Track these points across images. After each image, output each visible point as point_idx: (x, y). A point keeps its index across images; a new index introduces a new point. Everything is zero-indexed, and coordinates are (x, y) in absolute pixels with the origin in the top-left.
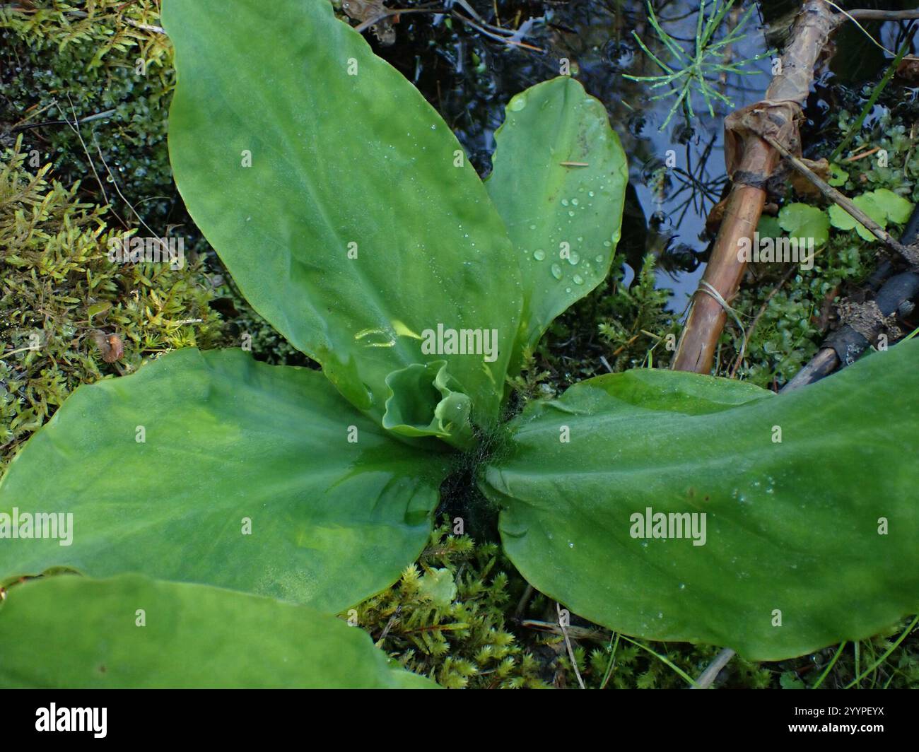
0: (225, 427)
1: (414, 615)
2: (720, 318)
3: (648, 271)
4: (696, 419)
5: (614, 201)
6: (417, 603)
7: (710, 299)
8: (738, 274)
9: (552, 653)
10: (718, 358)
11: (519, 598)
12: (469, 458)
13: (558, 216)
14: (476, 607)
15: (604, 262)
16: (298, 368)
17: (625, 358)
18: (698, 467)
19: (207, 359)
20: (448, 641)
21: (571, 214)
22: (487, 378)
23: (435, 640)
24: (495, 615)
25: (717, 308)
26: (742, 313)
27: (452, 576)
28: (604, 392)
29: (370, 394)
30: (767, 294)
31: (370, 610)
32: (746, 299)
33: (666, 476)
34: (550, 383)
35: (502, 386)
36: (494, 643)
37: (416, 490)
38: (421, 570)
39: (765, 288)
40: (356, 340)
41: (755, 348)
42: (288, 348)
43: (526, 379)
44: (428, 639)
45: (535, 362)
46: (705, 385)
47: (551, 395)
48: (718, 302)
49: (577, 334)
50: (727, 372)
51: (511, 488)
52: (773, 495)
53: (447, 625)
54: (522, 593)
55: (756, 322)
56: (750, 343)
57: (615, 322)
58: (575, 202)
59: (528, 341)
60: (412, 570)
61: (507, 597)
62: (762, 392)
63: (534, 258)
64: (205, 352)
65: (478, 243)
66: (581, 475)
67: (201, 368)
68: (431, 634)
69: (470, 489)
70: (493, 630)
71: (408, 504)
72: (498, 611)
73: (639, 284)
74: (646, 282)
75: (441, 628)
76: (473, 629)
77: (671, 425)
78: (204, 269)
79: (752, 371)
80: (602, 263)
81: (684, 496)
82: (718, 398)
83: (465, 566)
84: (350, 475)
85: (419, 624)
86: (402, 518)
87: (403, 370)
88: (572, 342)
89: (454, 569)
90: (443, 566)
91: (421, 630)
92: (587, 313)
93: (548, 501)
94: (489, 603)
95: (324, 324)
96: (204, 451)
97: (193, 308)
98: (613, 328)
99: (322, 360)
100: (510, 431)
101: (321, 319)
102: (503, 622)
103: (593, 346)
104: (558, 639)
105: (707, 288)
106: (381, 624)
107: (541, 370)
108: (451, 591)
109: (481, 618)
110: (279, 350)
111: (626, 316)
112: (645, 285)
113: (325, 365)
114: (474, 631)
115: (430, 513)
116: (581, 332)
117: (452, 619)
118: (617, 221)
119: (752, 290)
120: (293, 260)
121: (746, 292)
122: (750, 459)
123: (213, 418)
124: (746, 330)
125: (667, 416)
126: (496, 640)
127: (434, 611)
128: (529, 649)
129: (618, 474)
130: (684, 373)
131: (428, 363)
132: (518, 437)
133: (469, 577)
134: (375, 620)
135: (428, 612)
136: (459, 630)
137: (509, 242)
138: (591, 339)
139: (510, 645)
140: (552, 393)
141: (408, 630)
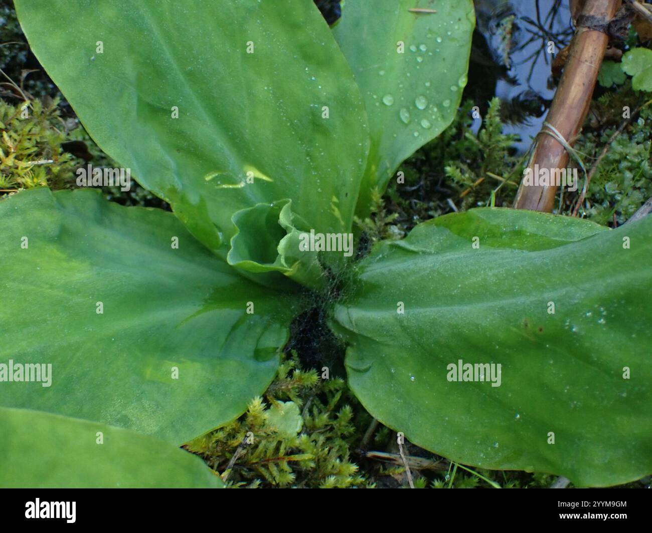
0: (74, 264)
1: (261, 447)
2: (561, 159)
3: (493, 114)
4: (534, 254)
5: (461, 46)
6: (264, 435)
7: (553, 140)
8: (580, 116)
9: (395, 483)
10: (561, 199)
11: (364, 432)
12: (317, 296)
13: (406, 62)
14: (322, 439)
15: (451, 105)
16: (151, 209)
17: (471, 200)
18: (532, 299)
19: (58, 199)
20: (294, 472)
21: (419, 59)
22: (336, 220)
23: (281, 471)
24: (340, 447)
25: (560, 149)
26: (585, 155)
27: (298, 409)
28: (448, 232)
29: (220, 234)
30: (609, 136)
31: (217, 441)
32: (590, 142)
33: (502, 308)
34: (399, 225)
35: (351, 226)
36: (339, 474)
37: (266, 328)
38: (268, 404)
39: (608, 131)
40: (205, 181)
41: (596, 188)
42: (145, 193)
43: (374, 221)
44: (274, 470)
45: (384, 204)
46: (546, 223)
47: (399, 237)
48: (560, 143)
49: (426, 179)
50: (569, 212)
51: (356, 325)
52: (605, 325)
53: (292, 456)
54: (367, 426)
55: (598, 163)
56: (592, 184)
57: (461, 165)
58: (423, 48)
59: (377, 183)
60: (257, 403)
61: (352, 429)
62: (600, 229)
63: (383, 104)
64: (56, 192)
65: (325, 86)
66: (422, 310)
67: (51, 207)
68: (277, 465)
69: (318, 326)
70: (338, 461)
71: (258, 340)
72: (343, 443)
73: (485, 128)
74: (491, 125)
75: (287, 459)
76: (318, 460)
77: (509, 260)
78: (58, 113)
79: (593, 211)
80: (449, 107)
81: (518, 327)
82: (556, 235)
83: (312, 401)
84: (199, 312)
85: (265, 455)
86: (251, 354)
87: (251, 208)
88: (421, 186)
89: (300, 402)
90: (289, 400)
91: (268, 460)
92: (436, 158)
93: (391, 336)
94: (334, 435)
95: (172, 164)
96: (52, 287)
97: (46, 150)
98: (459, 170)
99: (171, 200)
100: (357, 270)
101: (171, 160)
102: (348, 453)
103: (442, 189)
104: (401, 470)
105: (550, 129)
106: (228, 455)
107: (390, 212)
108: (297, 423)
109: (327, 449)
110: (137, 195)
111: (474, 160)
112: (491, 129)
113: (174, 206)
114: (320, 462)
115: (278, 350)
116: (430, 176)
117: (299, 451)
118: (463, 65)
119: (596, 133)
120: (140, 100)
121: (590, 135)
122: (583, 290)
123: (64, 256)
124: (588, 172)
125: (507, 252)
126: (340, 471)
127: (280, 443)
128: (373, 479)
129: (456, 308)
130: (524, 211)
131: (275, 202)
132: (365, 276)
133: (315, 411)
134: (222, 451)
135: (274, 444)
136: (305, 461)
137: (355, 85)
138: (440, 182)
139: (354, 475)
140: (400, 234)
141: (254, 461)
